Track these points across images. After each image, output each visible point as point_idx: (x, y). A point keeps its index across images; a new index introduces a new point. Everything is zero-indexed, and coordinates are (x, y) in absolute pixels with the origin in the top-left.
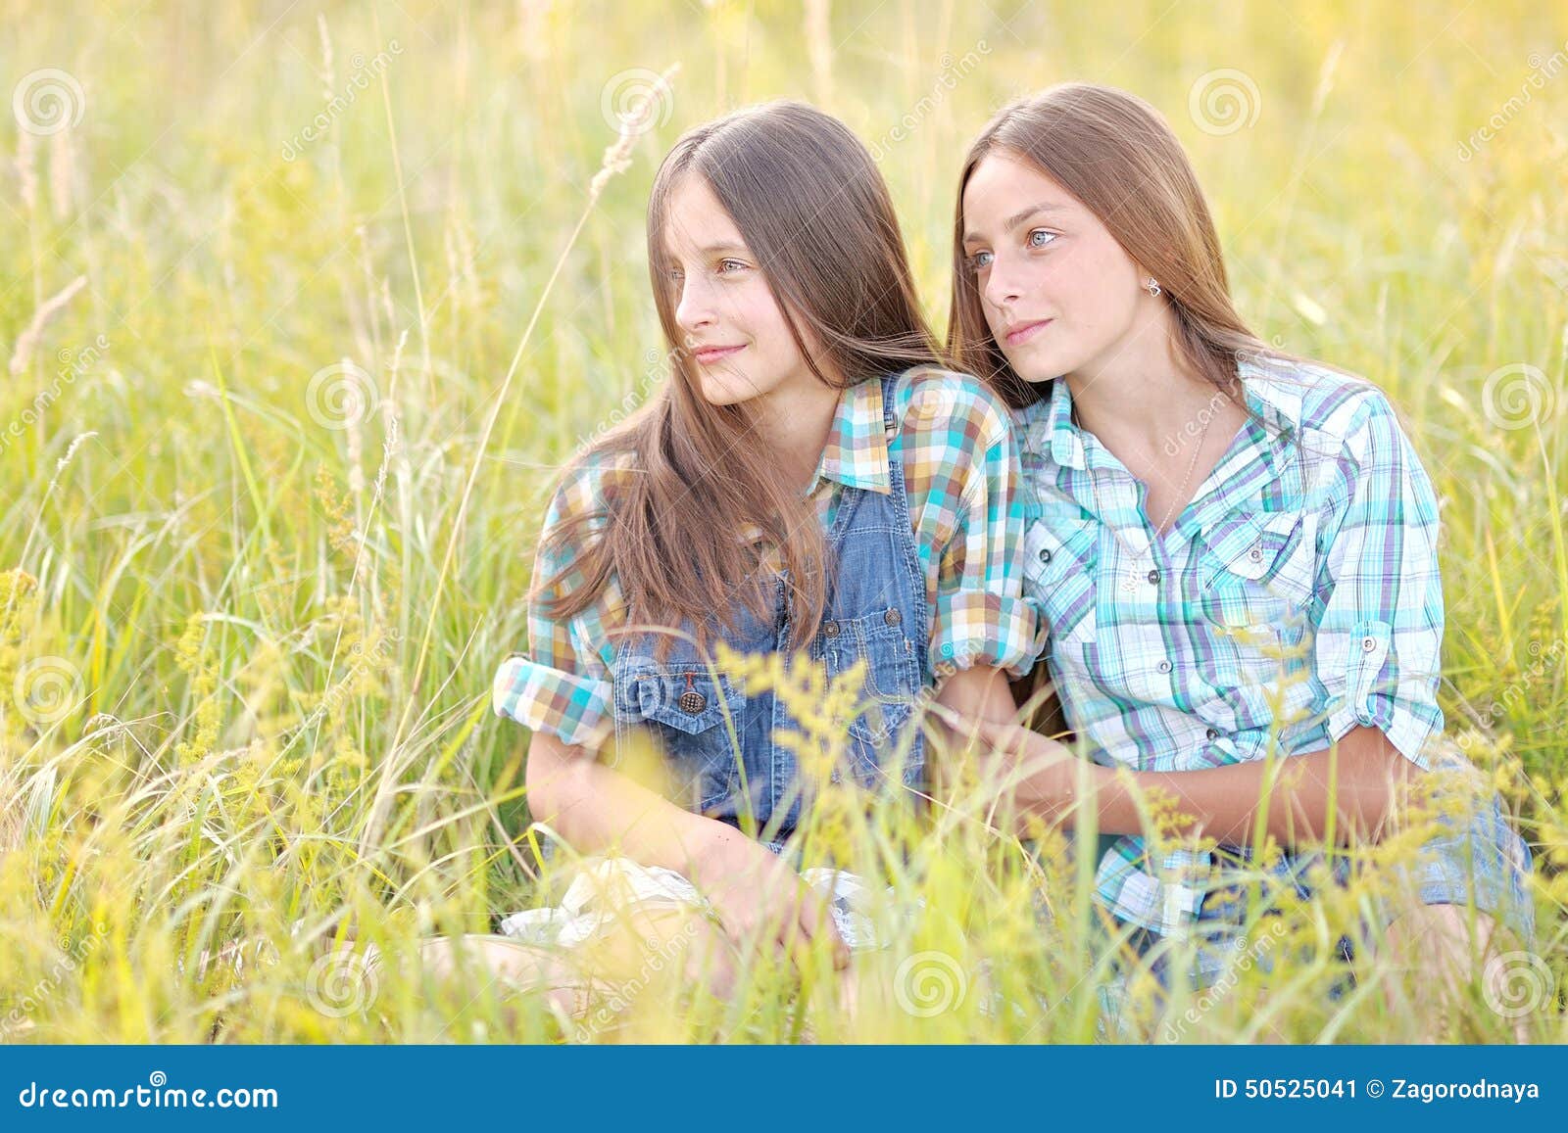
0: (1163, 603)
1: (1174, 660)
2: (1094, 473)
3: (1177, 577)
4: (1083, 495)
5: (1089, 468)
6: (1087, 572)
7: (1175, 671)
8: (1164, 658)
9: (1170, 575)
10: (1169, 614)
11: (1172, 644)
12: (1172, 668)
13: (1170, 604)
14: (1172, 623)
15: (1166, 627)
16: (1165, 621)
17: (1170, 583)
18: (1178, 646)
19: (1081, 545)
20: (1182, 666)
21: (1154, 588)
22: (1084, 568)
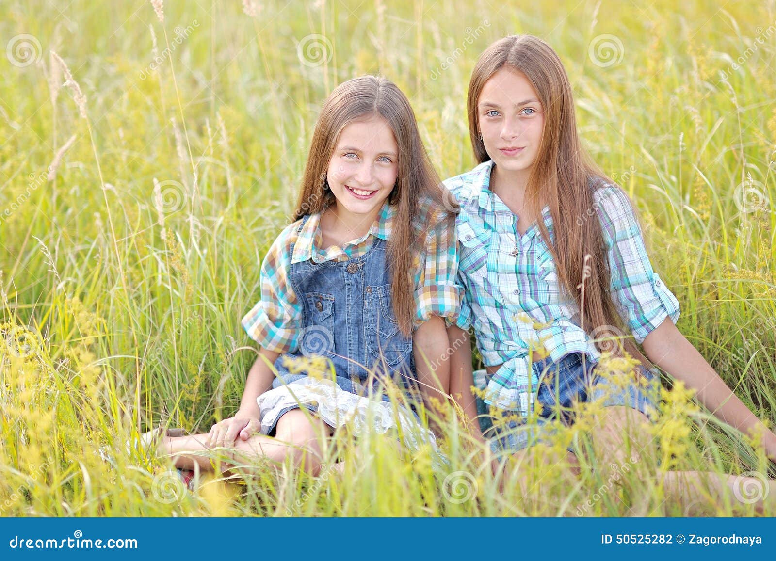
0: (518, 265)
1: (521, 289)
2: (494, 213)
3: (525, 254)
4: (489, 220)
5: (493, 211)
6: (484, 248)
7: (521, 294)
8: (517, 288)
9: (522, 254)
10: (520, 269)
11: (521, 282)
12: (519, 293)
13: (520, 266)
14: (521, 273)
15: (519, 275)
16: (518, 272)
17: (521, 257)
18: (523, 283)
19: (483, 238)
20: (524, 293)
21: (515, 259)
22: (484, 246)
